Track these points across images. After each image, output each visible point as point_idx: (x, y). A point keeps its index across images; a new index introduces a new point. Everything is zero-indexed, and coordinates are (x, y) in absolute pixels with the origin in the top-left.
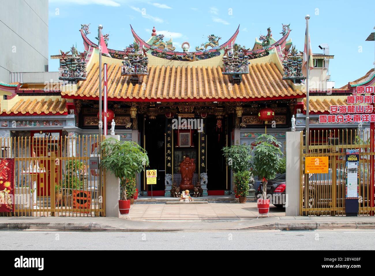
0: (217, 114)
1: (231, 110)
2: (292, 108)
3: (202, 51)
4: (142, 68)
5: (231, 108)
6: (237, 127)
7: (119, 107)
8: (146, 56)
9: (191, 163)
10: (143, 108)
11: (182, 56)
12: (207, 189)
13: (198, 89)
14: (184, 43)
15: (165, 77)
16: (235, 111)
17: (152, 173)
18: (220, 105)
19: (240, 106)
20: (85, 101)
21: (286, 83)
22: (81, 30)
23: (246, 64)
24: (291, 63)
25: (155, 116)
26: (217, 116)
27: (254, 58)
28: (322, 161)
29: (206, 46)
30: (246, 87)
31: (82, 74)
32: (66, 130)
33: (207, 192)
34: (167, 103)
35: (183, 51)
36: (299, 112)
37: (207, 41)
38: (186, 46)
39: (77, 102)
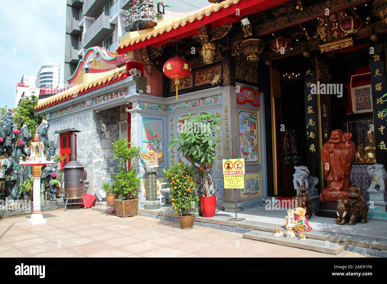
9: (345, 143)
17: (233, 165)
32: (129, 101)
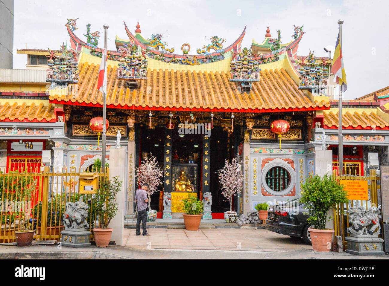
0: (224, 126)
1: (240, 121)
2: (310, 121)
3: (203, 54)
4: (140, 72)
5: (240, 119)
6: (246, 141)
7: (114, 115)
8: (145, 58)
10: (142, 117)
11: (182, 59)
12: (212, 211)
13: (203, 97)
14: (184, 45)
15: (164, 82)
16: (245, 123)
18: (228, 116)
19: (251, 118)
20: (75, 107)
21: (302, 93)
22: (67, 25)
23: (256, 71)
24: (309, 70)
25: (155, 126)
26: (224, 128)
27: (262, 64)
28: (360, 186)
29: (209, 49)
30: (257, 97)
31: (73, 76)
32: (53, 140)
33: (212, 215)
34: (168, 112)
35: (183, 54)
36: (318, 126)
37: (209, 43)
38: (186, 48)
39: (67, 108)
